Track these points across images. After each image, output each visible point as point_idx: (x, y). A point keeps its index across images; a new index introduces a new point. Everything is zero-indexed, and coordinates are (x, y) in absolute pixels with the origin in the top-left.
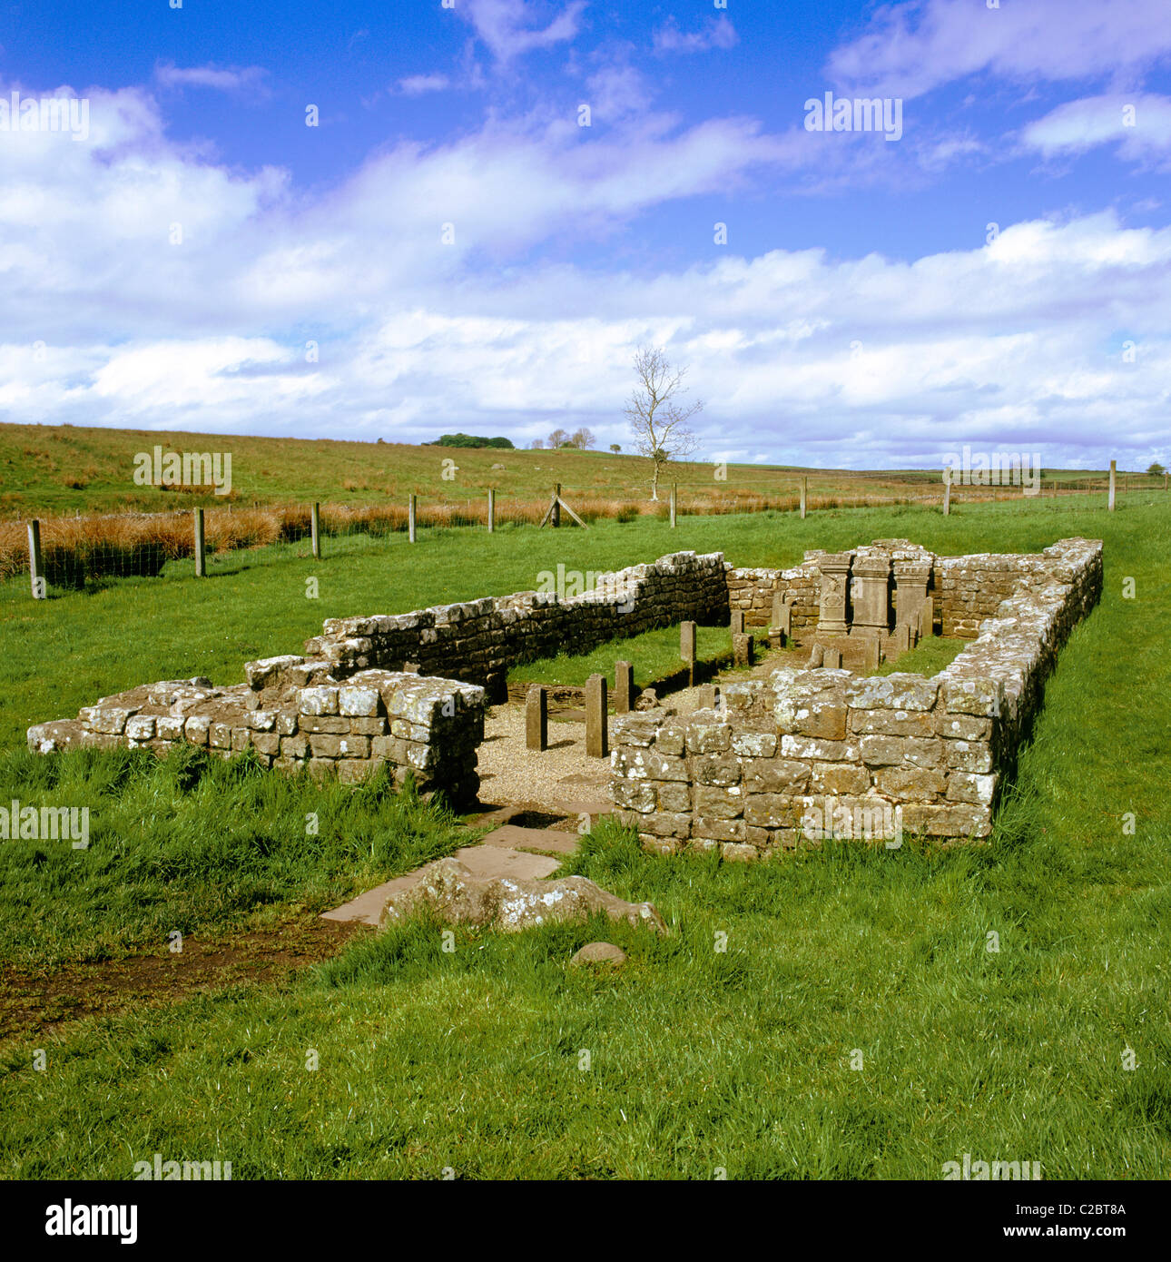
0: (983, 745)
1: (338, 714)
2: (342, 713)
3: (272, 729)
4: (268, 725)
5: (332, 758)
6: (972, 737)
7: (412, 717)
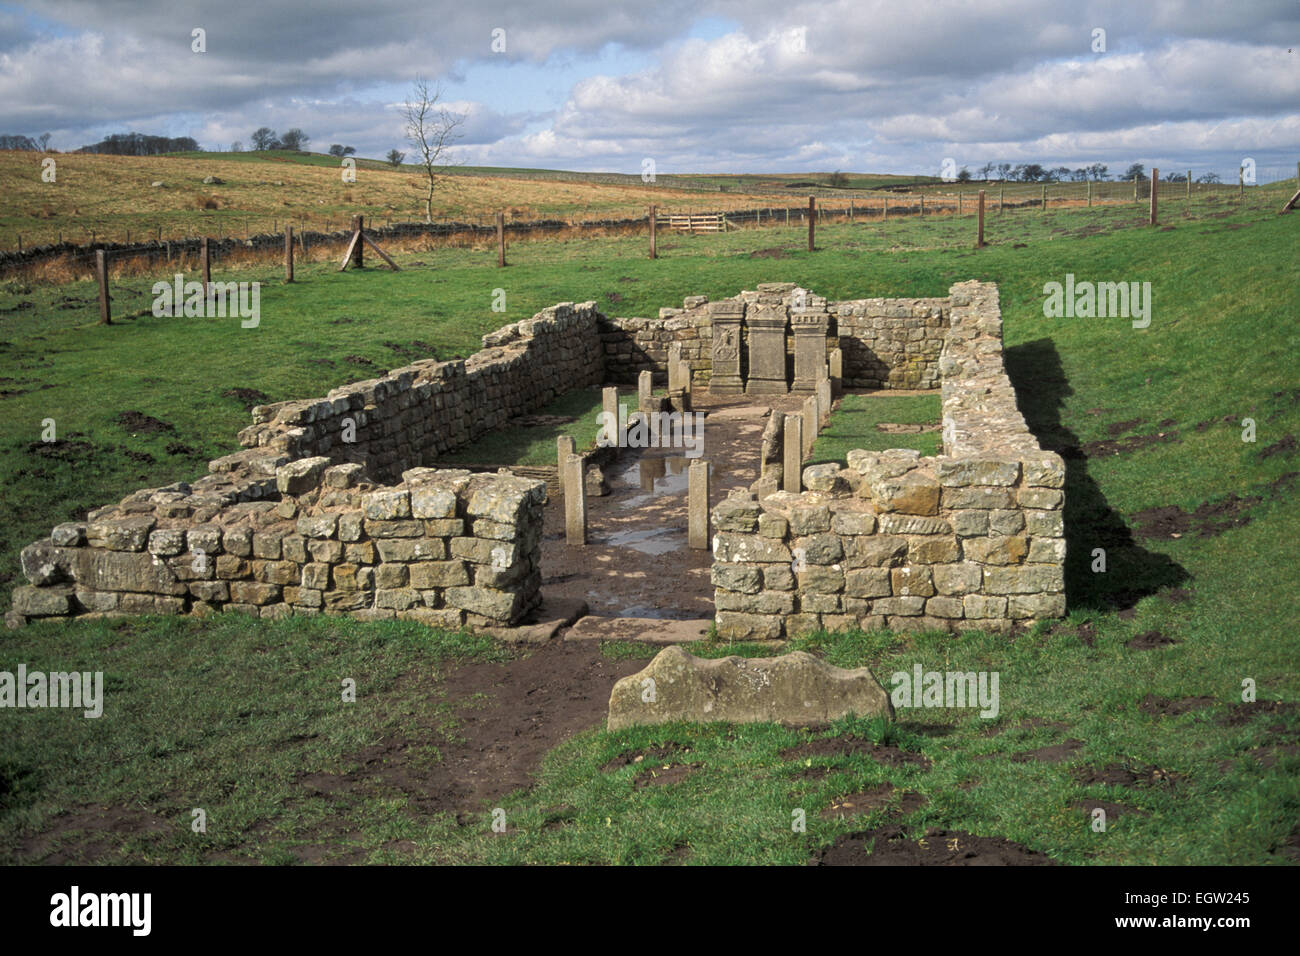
0: (1059, 513)
1: (410, 517)
2: (416, 516)
3: (334, 537)
4: (329, 533)
5: (403, 562)
6: (1049, 507)
7: (496, 516)
